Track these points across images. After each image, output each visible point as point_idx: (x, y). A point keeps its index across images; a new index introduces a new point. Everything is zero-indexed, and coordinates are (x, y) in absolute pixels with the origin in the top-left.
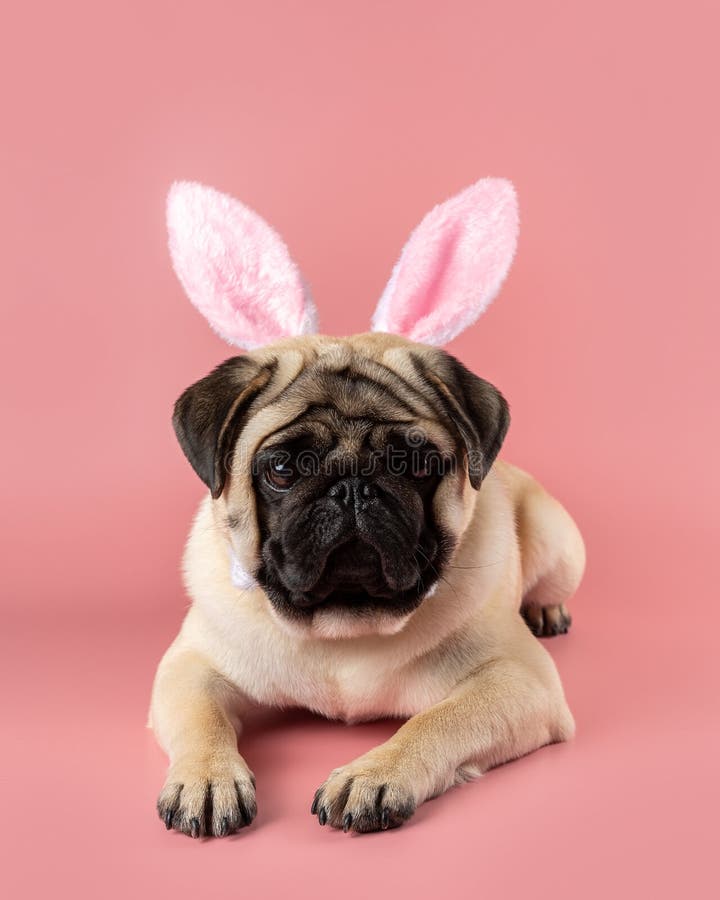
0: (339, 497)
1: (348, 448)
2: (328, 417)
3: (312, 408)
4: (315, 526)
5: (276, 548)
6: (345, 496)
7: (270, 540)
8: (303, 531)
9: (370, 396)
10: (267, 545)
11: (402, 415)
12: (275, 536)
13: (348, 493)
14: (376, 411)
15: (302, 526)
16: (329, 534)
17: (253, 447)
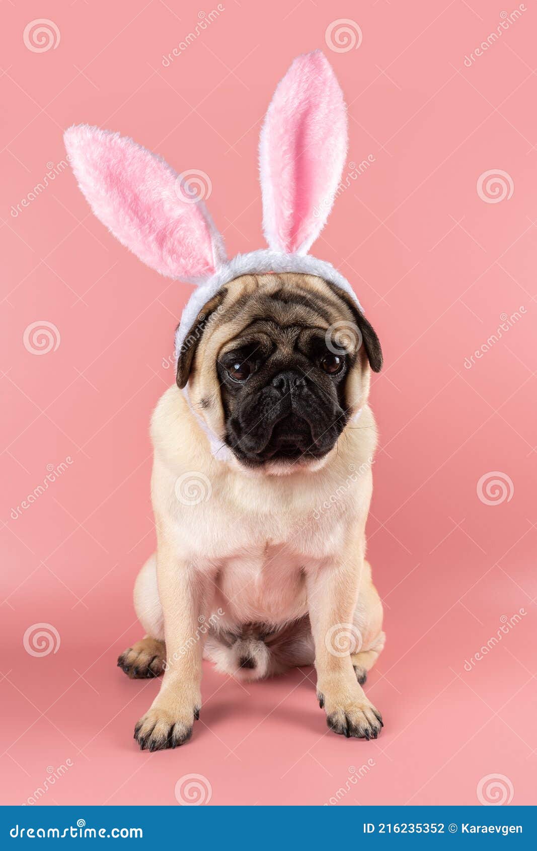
0: (279, 387)
1: (284, 352)
2: (268, 327)
3: (255, 320)
4: (263, 408)
5: (236, 424)
6: (283, 386)
7: (230, 419)
8: (253, 412)
9: (299, 310)
10: (229, 422)
11: (321, 323)
12: (234, 415)
13: (286, 383)
14: (303, 319)
15: (254, 408)
16: (272, 413)
17: (215, 352)
